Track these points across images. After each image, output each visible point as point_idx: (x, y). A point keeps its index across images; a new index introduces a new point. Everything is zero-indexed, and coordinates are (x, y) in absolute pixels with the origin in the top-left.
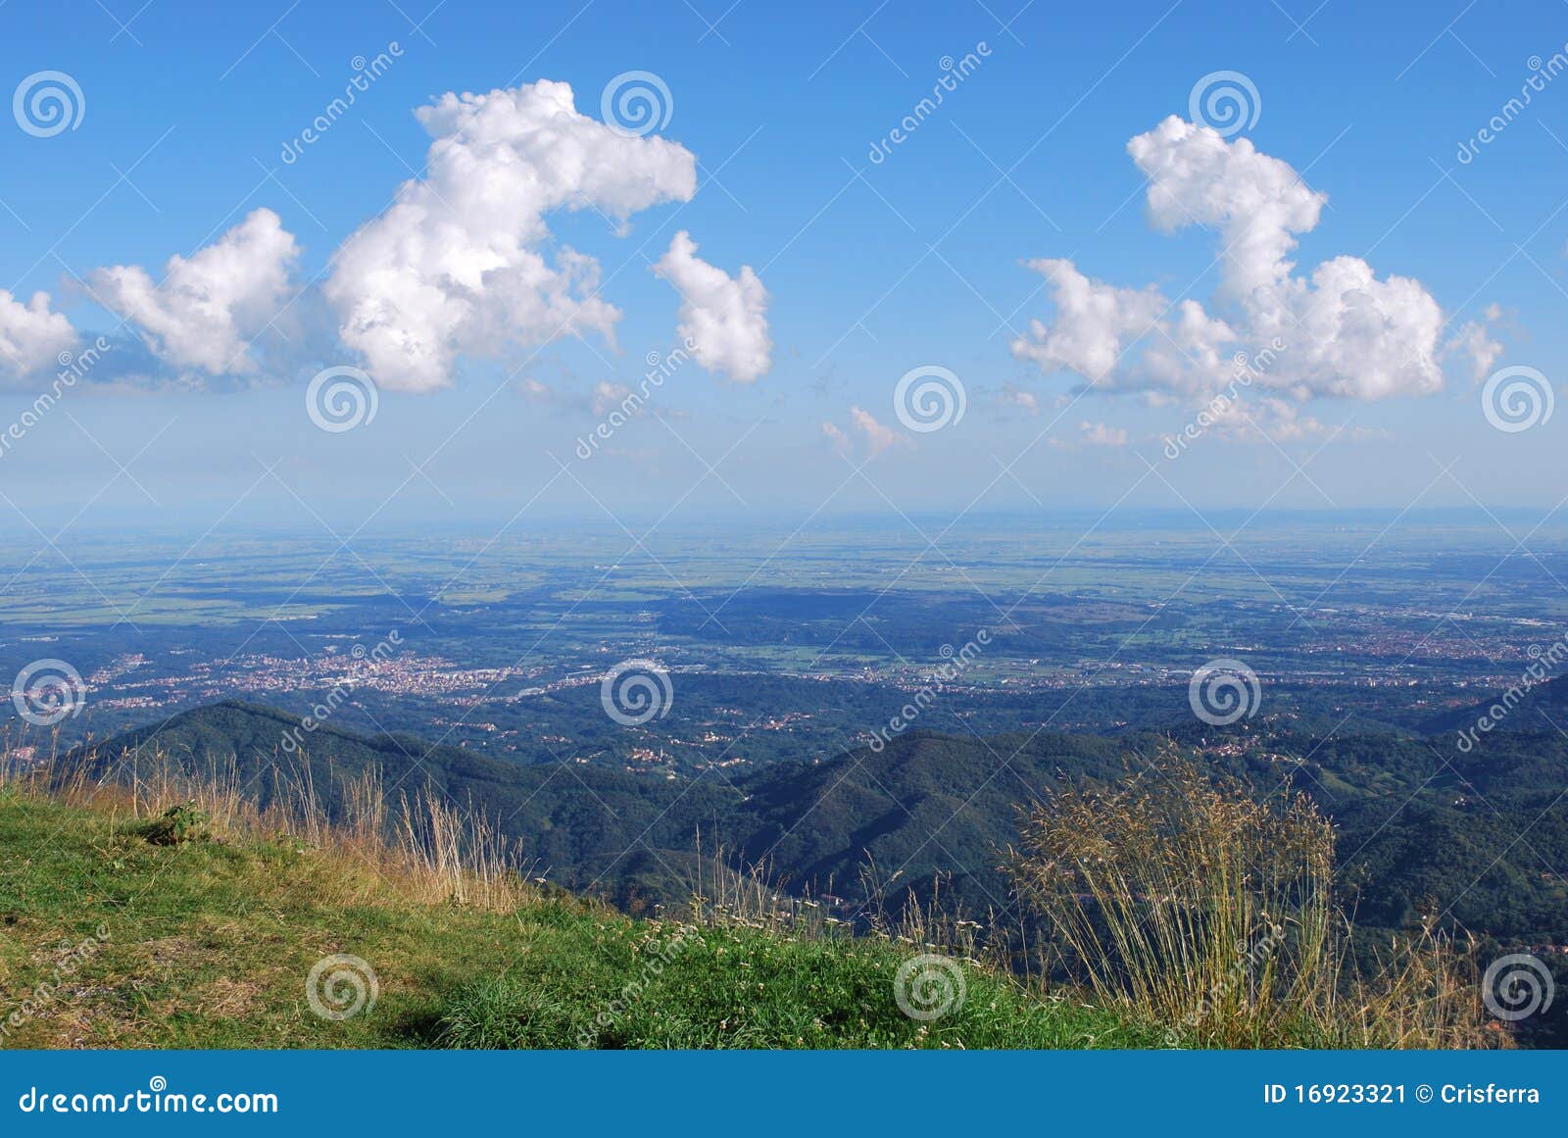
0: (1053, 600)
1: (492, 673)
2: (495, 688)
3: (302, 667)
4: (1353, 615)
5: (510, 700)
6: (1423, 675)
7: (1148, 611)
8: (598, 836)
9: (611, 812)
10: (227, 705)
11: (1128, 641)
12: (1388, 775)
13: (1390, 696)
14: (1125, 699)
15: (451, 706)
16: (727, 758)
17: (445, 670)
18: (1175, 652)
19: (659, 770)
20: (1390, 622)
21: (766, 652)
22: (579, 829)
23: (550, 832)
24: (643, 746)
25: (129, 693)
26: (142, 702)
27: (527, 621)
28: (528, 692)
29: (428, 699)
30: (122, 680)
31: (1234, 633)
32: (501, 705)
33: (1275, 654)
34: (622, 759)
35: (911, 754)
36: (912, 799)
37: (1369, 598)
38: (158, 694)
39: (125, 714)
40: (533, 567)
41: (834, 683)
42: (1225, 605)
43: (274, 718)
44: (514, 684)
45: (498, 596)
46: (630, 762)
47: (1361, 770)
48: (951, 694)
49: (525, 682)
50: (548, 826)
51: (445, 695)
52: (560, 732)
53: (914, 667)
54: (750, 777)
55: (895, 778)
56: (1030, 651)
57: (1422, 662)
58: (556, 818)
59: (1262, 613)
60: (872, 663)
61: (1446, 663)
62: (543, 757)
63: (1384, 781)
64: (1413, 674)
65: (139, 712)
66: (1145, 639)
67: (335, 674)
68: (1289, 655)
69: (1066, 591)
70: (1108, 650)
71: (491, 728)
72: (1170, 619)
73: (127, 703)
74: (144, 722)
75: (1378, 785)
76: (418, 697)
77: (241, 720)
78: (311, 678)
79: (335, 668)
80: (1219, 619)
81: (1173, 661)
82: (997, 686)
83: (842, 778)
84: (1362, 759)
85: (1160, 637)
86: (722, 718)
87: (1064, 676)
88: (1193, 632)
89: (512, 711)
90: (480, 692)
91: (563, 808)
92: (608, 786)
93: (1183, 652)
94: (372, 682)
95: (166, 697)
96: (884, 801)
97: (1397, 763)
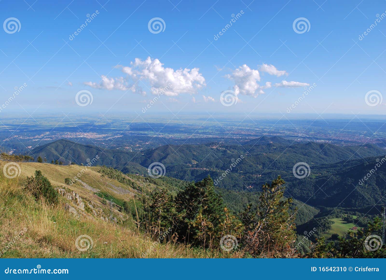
0: (189, 125)
1: (104, 135)
2: (104, 137)
3: (74, 134)
4: (232, 128)
5: (107, 139)
6: (242, 136)
7: (203, 127)
8: (120, 160)
9: (122, 157)
10: (62, 140)
11: (200, 131)
12: (237, 151)
13: (238, 140)
14: (199, 140)
15: (97, 140)
16: (140, 148)
17: (97, 135)
18: (207, 133)
19: (130, 150)
20: (237, 129)
21: (146, 132)
22: (117, 159)
23: (112, 160)
24: (127, 146)
25: (47, 138)
26: (48, 139)
27: (110, 127)
28: (109, 138)
29: (94, 139)
30: (45, 136)
31: (215, 130)
32: (105, 140)
33: (221, 133)
34: (124, 148)
35: (167, 148)
36: (168, 155)
37: (235, 125)
38: (51, 138)
39: (46, 141)
40: (111, 119)
41: (156, 137)
42: (214, 126)
43: (70, 142)
44: (107, 137)
45: (105, 124)
46: (125, 149)
47: (233, 150)
48: (174, 139)
49: (109, 137)
50: (112, 159)
51: (97, 138)
52: (114, 144)
53: (168, 135)
54: (143, 151)
55: (165, 151)
56: (186, 133)
57: (242, 135)
58: (113, 157)
59: (219, 127)
60: (162, 134)
61: (245, 135)
62: (112, 148)
63: (236, 152)
64: (241, 136)
65: (48, 141)
66: (202, 131)
67: (79, 135)
68: (223, 134)
69: (191, 124)
70: (198, 133)
71: (104, 144)
72: (206, 128)
73: (46, 139)
74: (49, 142)
75: (235, 153)
76: (92, 139)
77: (64, 142)
78: (76, 136)
79: (79, 134)
80: (213, 128)
81: (207, 134)
82: (180, 138)
83: (157, 151)
84: (233, 149)
85: (205, 131)
86: (139, 142)
87: (191, 136)
88: (210, 130)
89: (107, 141)
90: (102, 138)
91: (115, 156)
92: (122, 152)
93: (208, 133)
94: (85, 136)
95: (53, 138)
96: (164, 155)
97: (238, 149)
